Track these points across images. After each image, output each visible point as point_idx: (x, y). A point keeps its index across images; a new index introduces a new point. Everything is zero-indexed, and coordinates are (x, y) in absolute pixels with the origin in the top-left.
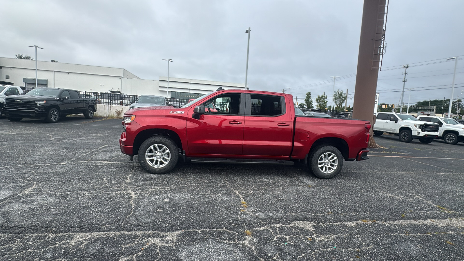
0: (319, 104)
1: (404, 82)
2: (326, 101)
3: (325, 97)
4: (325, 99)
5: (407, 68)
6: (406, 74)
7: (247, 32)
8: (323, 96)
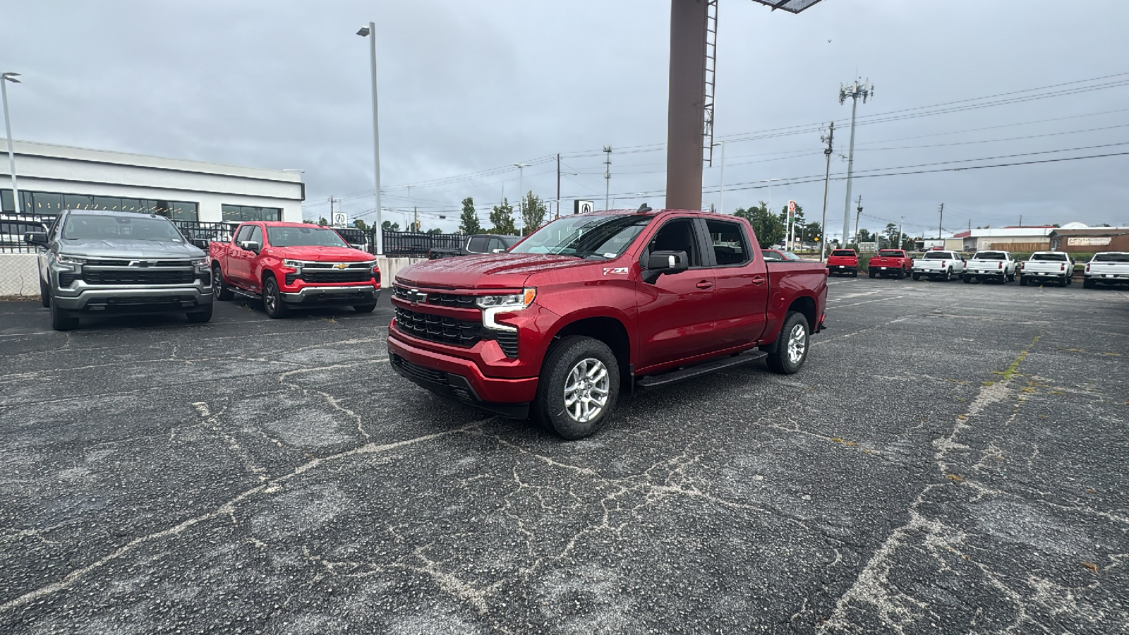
0: (497, 226)
1: (608, 178)
2: (510, 219)
3: (507, 209)
4: (509, 214)
5: (609, 151)
6: (608, 163)
7: (363, 32)
8: (503, 208)
